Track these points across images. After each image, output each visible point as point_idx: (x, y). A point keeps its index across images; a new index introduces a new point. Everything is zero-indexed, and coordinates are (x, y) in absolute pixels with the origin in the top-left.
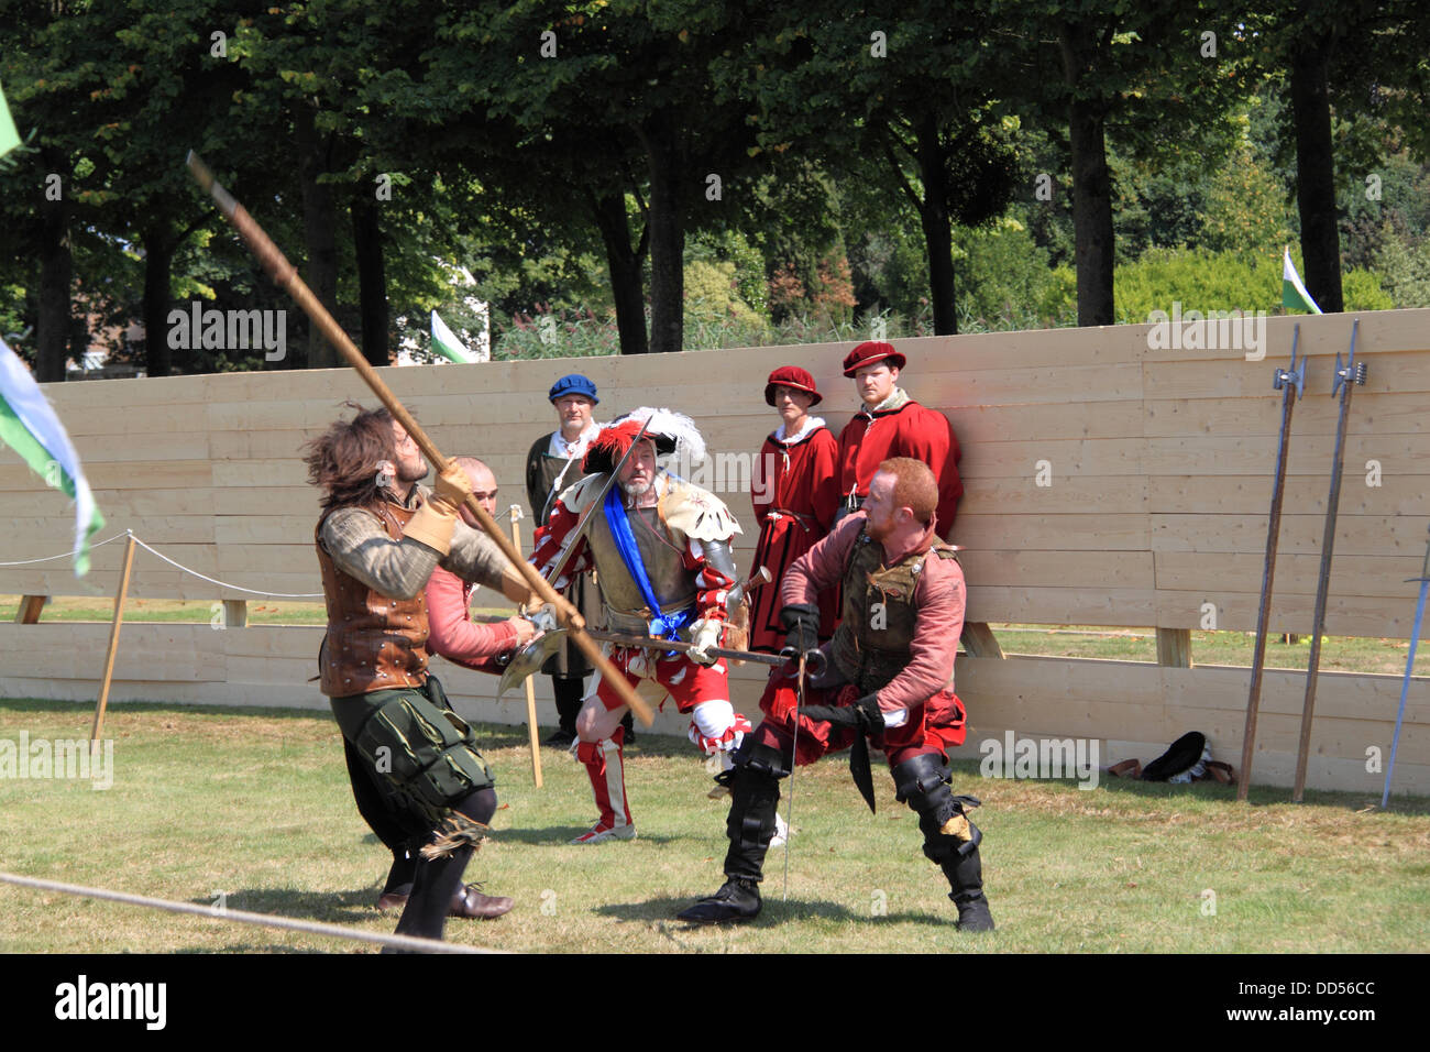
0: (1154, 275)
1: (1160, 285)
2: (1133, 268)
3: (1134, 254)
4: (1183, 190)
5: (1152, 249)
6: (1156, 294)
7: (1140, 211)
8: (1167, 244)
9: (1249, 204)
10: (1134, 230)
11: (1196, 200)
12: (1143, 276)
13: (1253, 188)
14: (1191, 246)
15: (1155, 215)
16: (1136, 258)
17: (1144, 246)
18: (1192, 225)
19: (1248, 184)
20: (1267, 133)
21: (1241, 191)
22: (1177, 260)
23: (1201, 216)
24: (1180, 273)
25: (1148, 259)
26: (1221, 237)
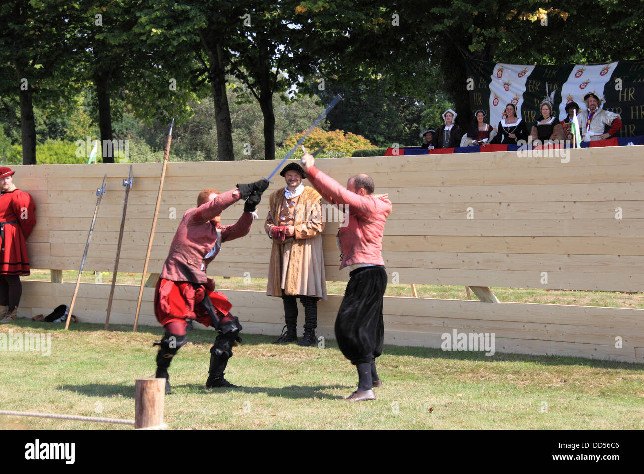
0: (49, 149)
1: (52, 152)
2: (42, 146)
3: (42, 141)
4: (59, 121)
5: (49, 140)
6: (50, 155)
7: (44, 127)
8: (54, 139)
9: (82, 127)
10: (42, 133)
11: (64, 124)
12: (45, 149)
13: (84, 122)
14: (62, 140)
15: (50, 129)
16: (43, 143)
17: (46, 139)
18: (63, 133)
19: (82, 120)
20: (88, 103)
21: (80, 122)
22: (58, 144)
23: (66, 130)
24: (59, 149)
25: (47, 143)
26: (73, 137)
